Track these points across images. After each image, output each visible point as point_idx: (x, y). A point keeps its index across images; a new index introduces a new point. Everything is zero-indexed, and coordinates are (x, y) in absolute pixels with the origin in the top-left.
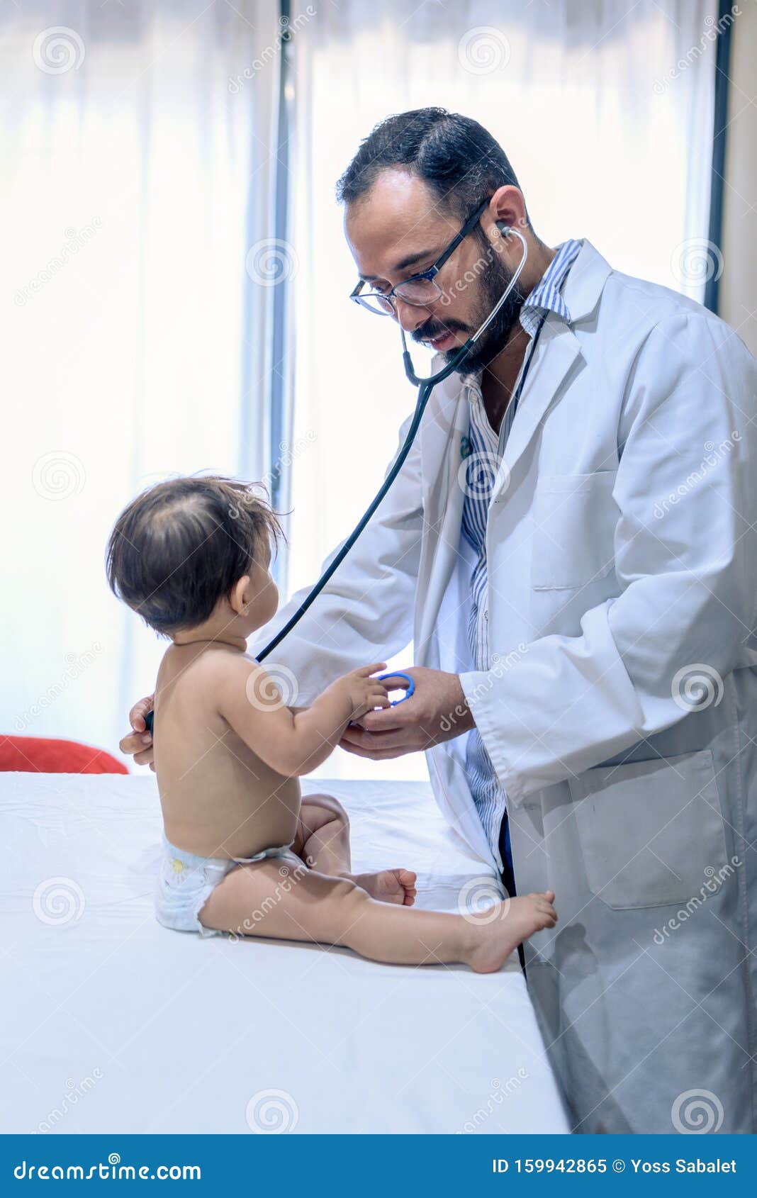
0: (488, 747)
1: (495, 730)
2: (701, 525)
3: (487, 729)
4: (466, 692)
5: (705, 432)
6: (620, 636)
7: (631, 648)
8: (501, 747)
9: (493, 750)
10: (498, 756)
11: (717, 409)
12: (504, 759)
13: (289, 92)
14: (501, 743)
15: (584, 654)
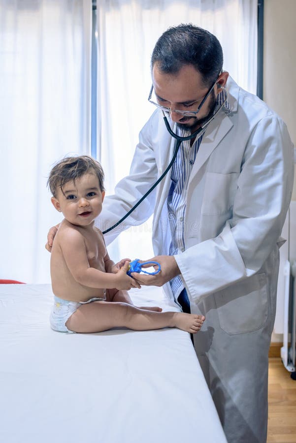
0: (188, 286)
1: (191, 279)
2: (270, 199)
3: (187, 279)
4: (179, 265)
5: (275, 164)
6: (238, 242)
7: (242, 247)
8: (193, 286)
9: (190, 287)
10: (192, 289)
11: (280, 155)
12: (195, 290)
13: (96, 34)
14: (193, 284)
15: (225, 249)
